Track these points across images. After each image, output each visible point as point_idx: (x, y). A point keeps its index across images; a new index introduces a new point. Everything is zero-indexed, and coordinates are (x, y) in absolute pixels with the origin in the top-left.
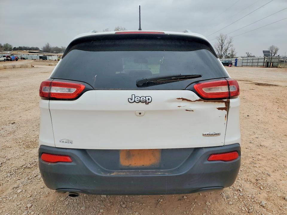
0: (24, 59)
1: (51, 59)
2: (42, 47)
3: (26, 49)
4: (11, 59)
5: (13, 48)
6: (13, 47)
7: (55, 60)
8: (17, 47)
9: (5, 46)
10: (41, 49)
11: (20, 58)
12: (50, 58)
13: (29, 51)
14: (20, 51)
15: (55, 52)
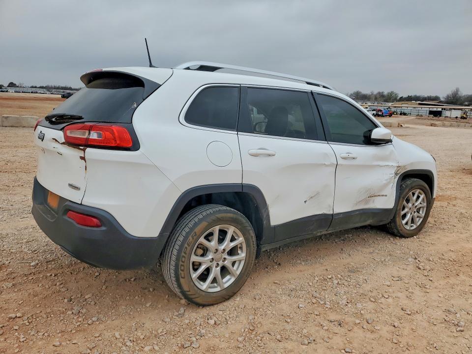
0: (405, 114)
1: (449, 115)
2: (445, 95)
3: (416, 98)
4: (383, 113)
5: (398, 98)
6: (400, 96)
7: (457, 117)
8: (405, 96)
9: (388, 95)
10: (442, 99)
11: (399, 113)
12: (447, 113)
13: (420, 102)
14: (406, 102)
15: (466, 103)
